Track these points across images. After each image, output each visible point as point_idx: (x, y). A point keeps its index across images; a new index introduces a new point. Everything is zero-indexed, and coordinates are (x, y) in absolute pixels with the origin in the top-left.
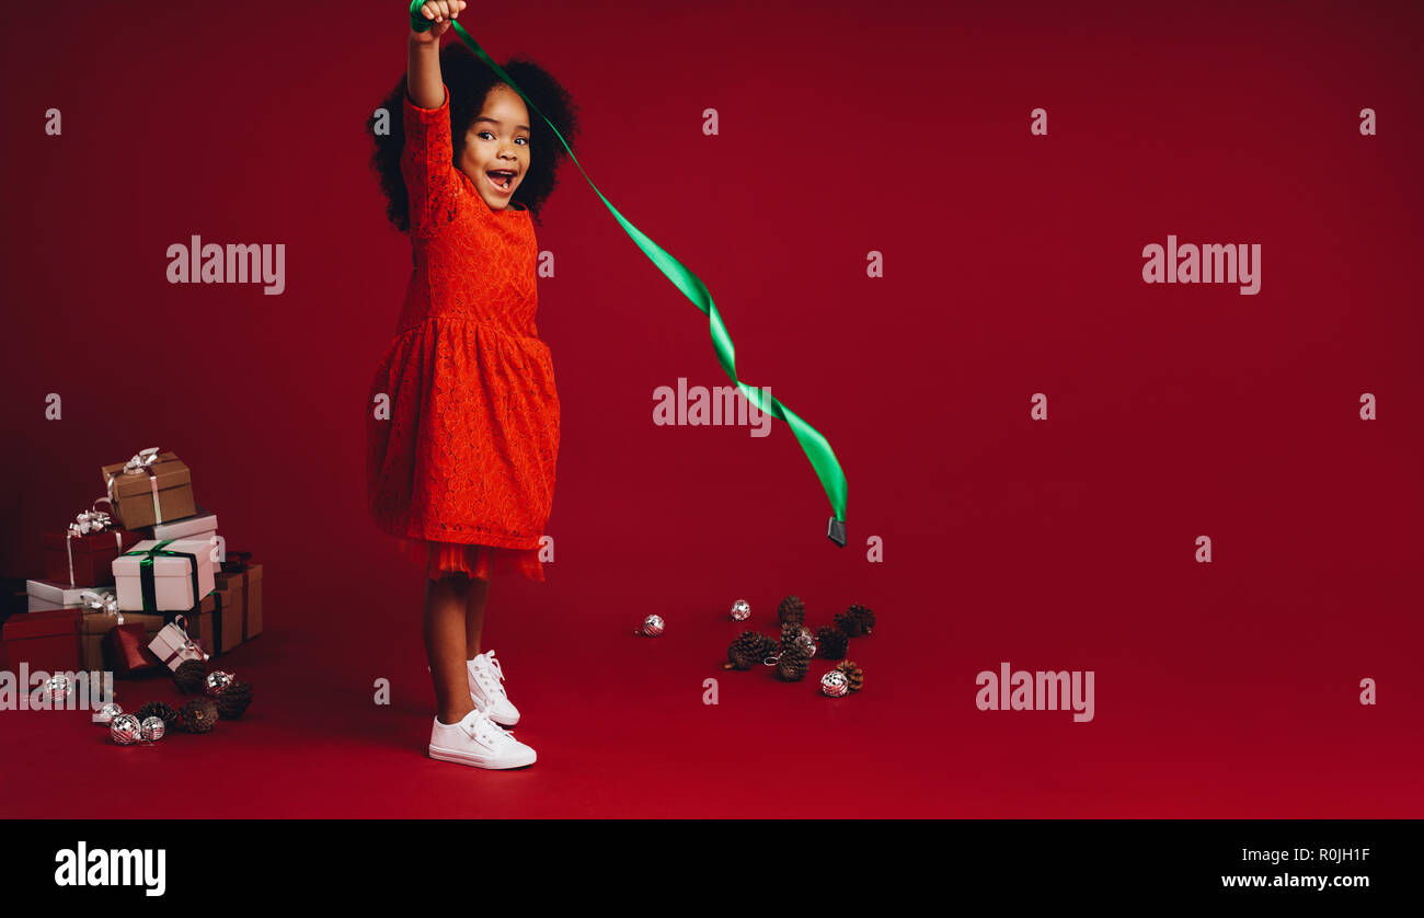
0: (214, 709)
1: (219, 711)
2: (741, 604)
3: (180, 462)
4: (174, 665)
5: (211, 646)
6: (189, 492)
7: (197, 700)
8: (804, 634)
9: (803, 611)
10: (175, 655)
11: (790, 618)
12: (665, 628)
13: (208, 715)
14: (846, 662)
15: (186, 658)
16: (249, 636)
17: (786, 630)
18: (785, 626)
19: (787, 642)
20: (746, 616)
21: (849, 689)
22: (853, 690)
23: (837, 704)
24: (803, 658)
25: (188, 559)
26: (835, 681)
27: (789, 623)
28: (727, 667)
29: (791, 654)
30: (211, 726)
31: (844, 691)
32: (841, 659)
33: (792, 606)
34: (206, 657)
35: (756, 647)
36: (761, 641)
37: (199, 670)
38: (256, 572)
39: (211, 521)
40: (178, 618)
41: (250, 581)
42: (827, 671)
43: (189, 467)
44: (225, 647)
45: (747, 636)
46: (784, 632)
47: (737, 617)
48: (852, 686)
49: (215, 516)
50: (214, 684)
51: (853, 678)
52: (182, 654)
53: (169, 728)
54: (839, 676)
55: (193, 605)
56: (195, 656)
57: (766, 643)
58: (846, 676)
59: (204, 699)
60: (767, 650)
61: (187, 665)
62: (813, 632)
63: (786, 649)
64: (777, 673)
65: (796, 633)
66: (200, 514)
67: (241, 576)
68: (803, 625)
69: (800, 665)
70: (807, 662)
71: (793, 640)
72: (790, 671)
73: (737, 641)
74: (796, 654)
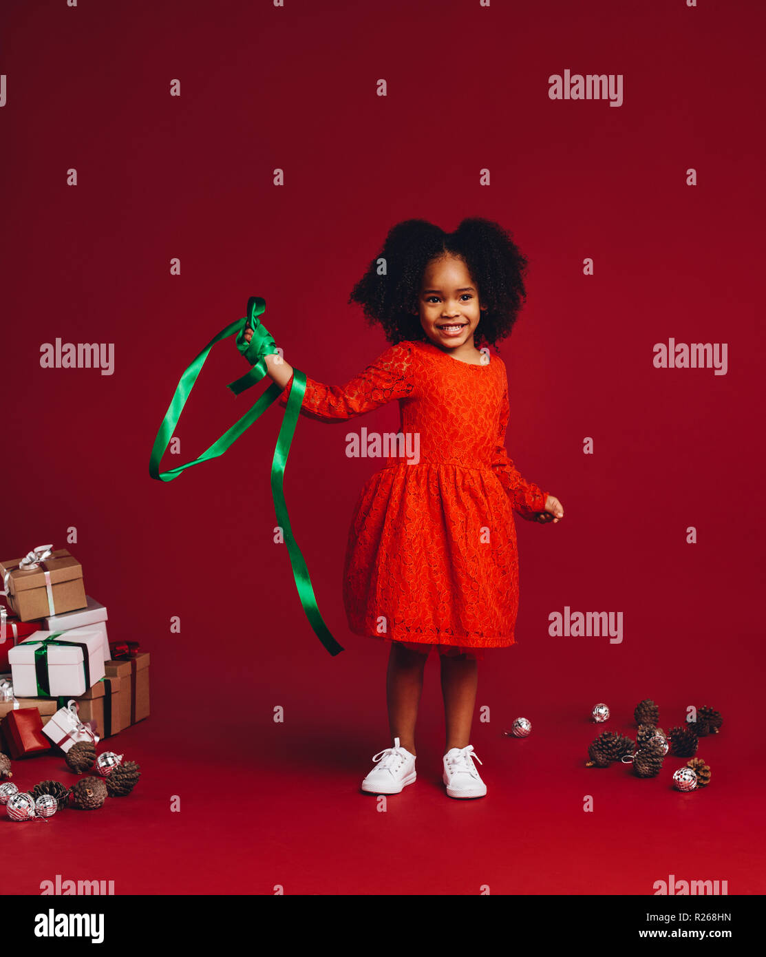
0: (104, 787)
1: (109, 789)
2: (601, 707)
3: (73, 558)
4: (66, 747)
5: (101, 729)
6: (80, 585)
7: (87, 779)
8: (658, 734)
9: (657, 713)
10: (67, 738)
11: (646, 720)
12: (532, 729)
13: (98, 793)
14: (696, 759)
15: (78, 740)
16: (137, 719)
17: (642, 731)
18: (641, 727)
19: (642, 742)
20: (605, 719)
21: (698, 784)
22: (702, 784)
23: (687, 797)
24: (657, 756)
25: (80, 648)
26: (686, 776)
27: (644, 724)
28: (588, 764)
29: (646, 752)
30: (101, 803)
31: (694, 786)
32: (691, 756)
33: (647, 709)
34: (97, 739)
35: (614, 746)
36: (618, 741)
37: (90, 751)
38: (143, 660)
39: (102, 613)
40: (70, 703)
41: (138, 669)
42: (679, 768)
43: (81, 563)
44: (115, 729)
45: (605, 737)
46: (640, 733)
47: (598, 719)
48: (702, 782)
49: (105, 608)
50: (104, 764)
51: (702, 774)
52: (74, 736)
53: (62, 804)
54: (689, 772)
55: (84, 691)
56: (86, 738)
57: (624, 743)
58: (696, 771)
59: (94, 778)
60: (625, 748)
61: (78, 746)
62: (666, 732)
63: (642, 748)
64: (633, 770)
65: (651, 734)
66: (90, 607)
67: (129, 664)
68: (657, 727)
69: (654, 763)
70: (660, 760)
71: (648, 739)
72: (645, 769)
73: (596, 742)
74: (650, 752)
